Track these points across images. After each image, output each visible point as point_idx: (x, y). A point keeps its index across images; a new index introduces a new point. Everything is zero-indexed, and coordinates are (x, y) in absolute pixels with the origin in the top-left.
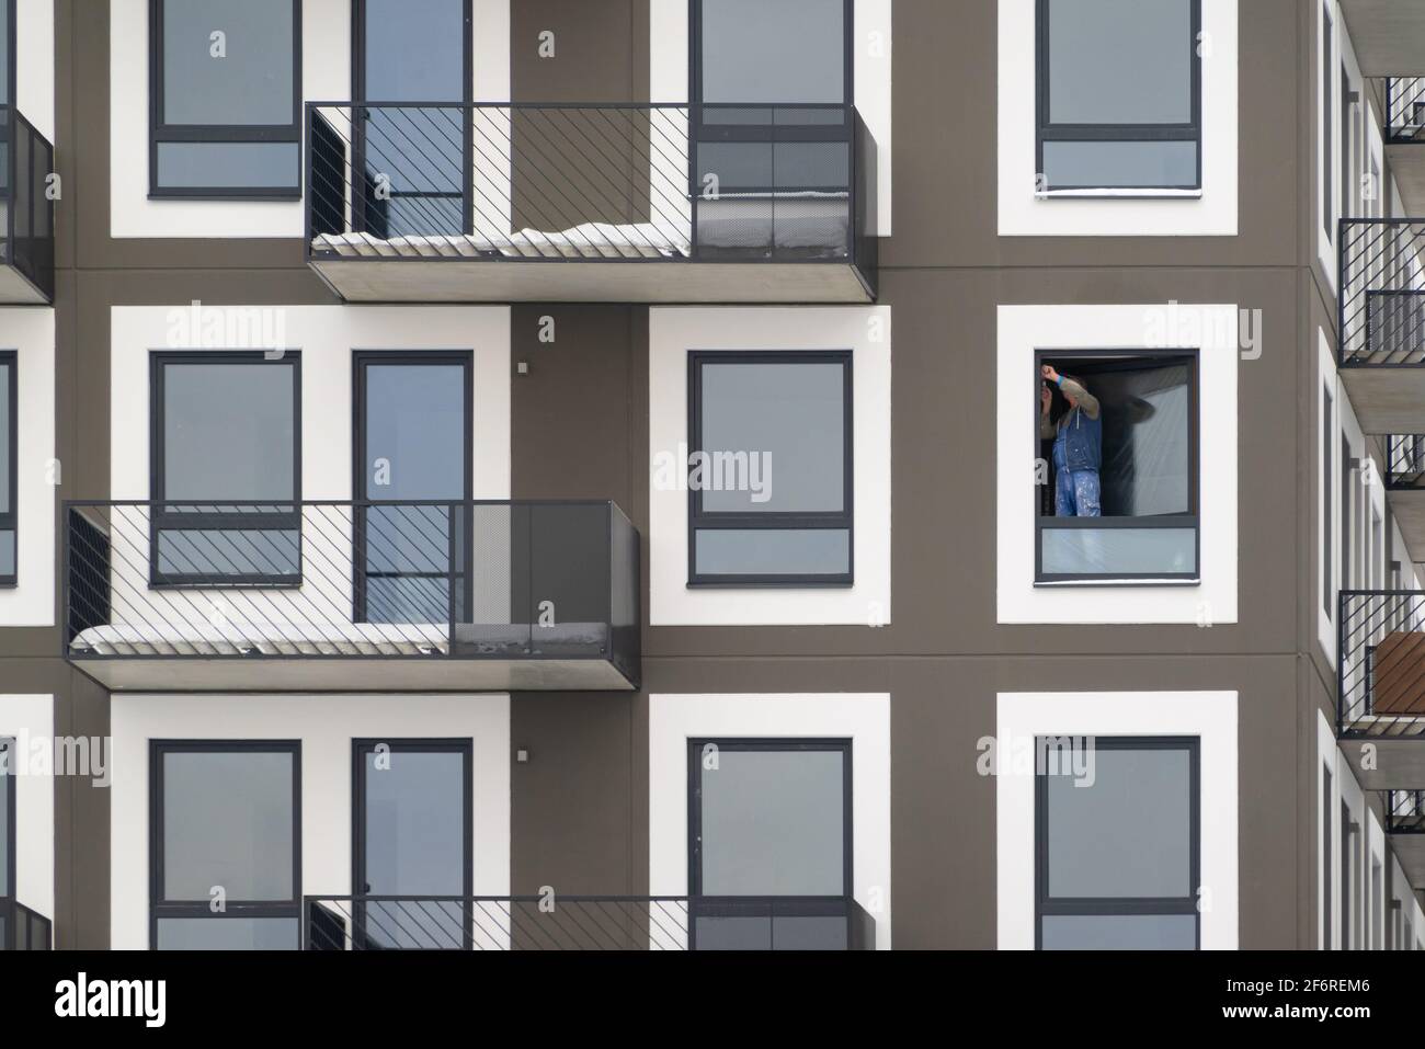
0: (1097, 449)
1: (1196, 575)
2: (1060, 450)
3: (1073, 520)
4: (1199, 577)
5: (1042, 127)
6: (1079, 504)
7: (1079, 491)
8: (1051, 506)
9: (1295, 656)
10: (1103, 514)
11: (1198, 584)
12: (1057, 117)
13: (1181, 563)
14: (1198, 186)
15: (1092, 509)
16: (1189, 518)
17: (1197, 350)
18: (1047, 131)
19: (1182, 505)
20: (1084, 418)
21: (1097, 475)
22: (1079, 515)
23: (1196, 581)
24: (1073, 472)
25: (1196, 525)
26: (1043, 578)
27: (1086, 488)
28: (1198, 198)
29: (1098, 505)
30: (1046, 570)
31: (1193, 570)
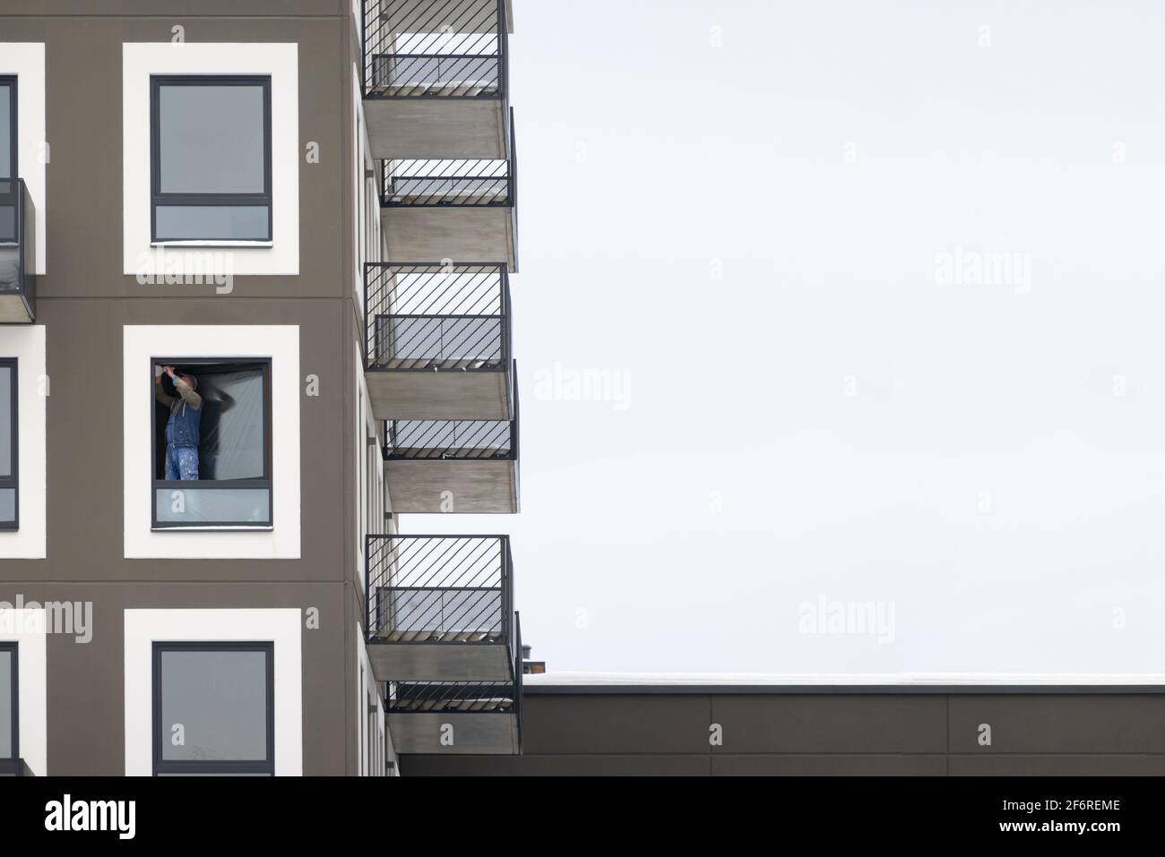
0: (196, 433)
1: (270, 523)
2: (170, 431)
3: (178, 483)
4: (272, 525)
5: (156, 195)
6: (182, 472)
7: (182, 462)
8: (162, 472)
9: (342, 584)
10: (200, 478)
11: (271, 530)
12: (165, 188)
13: (258, 514)
14: (270, 238)
15: (192, 475)
16: (265, 481)
17: (270, 359)
18: (159, 198)
19: (259, 472)
20: (188, 408)
21: (196, 451)
22: (182, 479)
23: (270, 528)
24: (178, 447)
25: (270, 487)
26: (158, 525)
27: (187, 460)
28: (270, 247)
29: (197, 472)
30: (159, 519)
31: (267, 520)
